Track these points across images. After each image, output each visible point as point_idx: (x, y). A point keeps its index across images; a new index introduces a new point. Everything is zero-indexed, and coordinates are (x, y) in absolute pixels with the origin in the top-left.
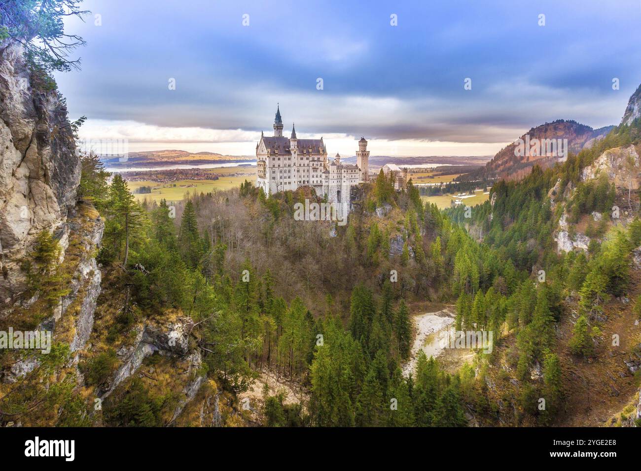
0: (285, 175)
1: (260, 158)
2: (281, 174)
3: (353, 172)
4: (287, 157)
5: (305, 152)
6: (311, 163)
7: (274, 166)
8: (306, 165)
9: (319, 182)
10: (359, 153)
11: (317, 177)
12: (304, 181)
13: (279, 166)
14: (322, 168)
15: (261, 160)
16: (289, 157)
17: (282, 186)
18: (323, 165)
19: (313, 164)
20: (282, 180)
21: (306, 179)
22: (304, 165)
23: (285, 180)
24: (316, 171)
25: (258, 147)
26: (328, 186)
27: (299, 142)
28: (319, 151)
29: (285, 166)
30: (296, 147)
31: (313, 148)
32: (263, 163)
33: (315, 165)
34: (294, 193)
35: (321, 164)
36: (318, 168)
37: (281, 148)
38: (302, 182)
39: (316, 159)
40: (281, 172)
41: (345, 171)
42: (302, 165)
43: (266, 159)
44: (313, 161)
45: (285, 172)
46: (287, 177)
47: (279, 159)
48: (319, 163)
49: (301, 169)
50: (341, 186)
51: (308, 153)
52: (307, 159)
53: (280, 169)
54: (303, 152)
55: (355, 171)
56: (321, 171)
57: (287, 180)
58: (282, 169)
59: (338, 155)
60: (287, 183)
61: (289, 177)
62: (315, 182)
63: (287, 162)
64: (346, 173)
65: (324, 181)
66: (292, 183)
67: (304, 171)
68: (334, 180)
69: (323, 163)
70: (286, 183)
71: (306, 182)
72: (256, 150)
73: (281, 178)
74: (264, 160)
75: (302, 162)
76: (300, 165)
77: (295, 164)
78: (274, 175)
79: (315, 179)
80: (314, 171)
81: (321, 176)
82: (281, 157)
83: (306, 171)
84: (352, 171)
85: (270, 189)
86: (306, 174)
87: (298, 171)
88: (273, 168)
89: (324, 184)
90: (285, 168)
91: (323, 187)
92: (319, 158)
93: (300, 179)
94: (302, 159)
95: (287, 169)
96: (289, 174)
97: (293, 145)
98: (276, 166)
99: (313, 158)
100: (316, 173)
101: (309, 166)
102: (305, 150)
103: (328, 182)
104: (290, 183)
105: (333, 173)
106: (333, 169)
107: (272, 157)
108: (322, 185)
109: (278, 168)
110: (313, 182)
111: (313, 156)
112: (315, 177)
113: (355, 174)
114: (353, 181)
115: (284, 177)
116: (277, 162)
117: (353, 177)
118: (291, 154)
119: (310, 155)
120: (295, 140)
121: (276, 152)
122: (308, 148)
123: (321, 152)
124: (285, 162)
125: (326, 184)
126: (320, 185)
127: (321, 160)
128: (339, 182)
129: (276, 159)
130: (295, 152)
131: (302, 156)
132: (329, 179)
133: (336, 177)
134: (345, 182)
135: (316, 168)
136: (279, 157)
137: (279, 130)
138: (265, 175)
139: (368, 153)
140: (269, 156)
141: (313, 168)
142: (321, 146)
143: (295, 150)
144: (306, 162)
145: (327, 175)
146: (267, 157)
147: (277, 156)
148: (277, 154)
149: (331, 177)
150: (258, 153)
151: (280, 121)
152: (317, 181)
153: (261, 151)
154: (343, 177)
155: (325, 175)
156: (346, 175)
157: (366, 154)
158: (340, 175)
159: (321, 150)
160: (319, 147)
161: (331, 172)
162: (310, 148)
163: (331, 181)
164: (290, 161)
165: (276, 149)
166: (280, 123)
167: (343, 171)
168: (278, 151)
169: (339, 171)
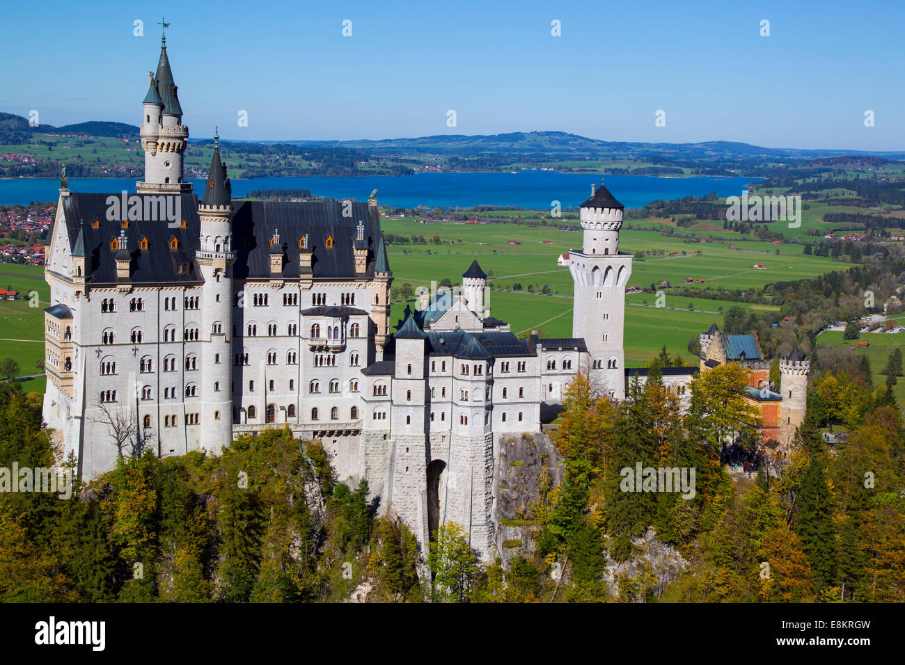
0: (170, 379)
1: (58, 293)
2: (150, 379)
3: (513, 372)
4: (177, 293)
5: (276, 268)
6: (309, 322)
7: (108, 339)
8: (282, 330)
9: (344, 417)
10: (581, 261)
11: (333, 388)
12: (270, 409)
13: (136, 338)
15: (62, 300)
18: (364, 331)
19: (315, 331)
20: (147, 408)
21: (283, 398)
22: (272, 330)
23: (169, 407)
24: (331, 362)
26: (386, 436)
28: (350, 264)
29: (167, 336)
32: (61, 324)
33: (323, 334)
35: (355, 330)
36: (338, 349)
38: (260, 413)
39: (333, 301)
40: (146, 366)
41: (465, 370)
44: (320, 308)
45: (168, 365)
46: (180, 392)
47: (136, 306)
48: (347, 323)
49: (258, 349)
50: (450, 437)
51: (291, 273)
52: (289, 300)
53: (143, 350)
54: (266, 266)
55: (521, 367)
56: (354, 360)
57: (181, 407)
58: (151, 350)
60: (180, 420)
61: (191, 392)
62: (325, 416)
63: (182, 319)
64: (471, 376)
65: (365, 412)
67: (272, 359)
68: (410, 412)
69: (364, 324)
70: (170, 421)
71: (281, 415)
73: (146, 394)
74: (69, 304)
75: (262, 317)
76: (253, 331)
77: (218, 328)
78: (107, 383)
79: (324, 402)
80: (318, 362)
81: (354, 387)
82: (148, 295)
83: (282, 358)
86: (282, 372)
87: (242, 359)
88: (107, 350)
89: (371, 425)
90: (166, 349)
92: (348, 299)
93: (249, 399)
94: (261, 301)
95: (174, 351)
96: (190, 376)
98: (122, 336)
99: (319, 299)
100: (331, 370)
101: (297, 334)
102: (277, 258)
103: (387, 415)
104: (194, 417)
105: (409, 377)
106: (406, 358)
107: (99, 295)
108: (357, 427)
109: (133, 347)
110: (315, 413)
111: (320, 288)
112: (324, 387)
113: (522, 383)
114: (512, 413)
115: (162, 392)
116: (122, 322)
117: (513, 395)
118: (202, 282)
119: (301, 281)
120: (220, 215)
121: (122, 273)
122: (296, 247)
123: (361, 268)
124: (169, 317)
125: (378, 425)
126: (348, 431)
127: (357, 307)
128: (438, 416)
129: (123, 303)
130: (220, 270)
131: (262, 289)
132: (392, 402)
133: (420, 396)
134: (464, 420)
135: (328, 348)
136: (137, 294)
137: (162, 155)
138: (67, 382)
139: (622, 262)
140: (84, 290)
141: (315, 348)
142: (361, 236)
143: (217, 263)
144: (285, 316)
145: (383, 381)
146: (76, 296)
147: (127, 291)
148: (124, 280)
149: (398, 397)
150: (52, 268)
151: (170, 108)
152: (334, 409)
153: (61, 260)
154: (457, 397)
155: (370, 383)
156: (469, 388)
157: (610, 268)
158: (446, 383)
159: (360, 256)
160: (351, 244)
161: (401, 370)
162: (305, 245)
163: (398, 416)
164: (194, 315)
165: (121, 258)
166: (167, 121)
167: (458, 364)
168: (131, 269)
169: (438, 366)
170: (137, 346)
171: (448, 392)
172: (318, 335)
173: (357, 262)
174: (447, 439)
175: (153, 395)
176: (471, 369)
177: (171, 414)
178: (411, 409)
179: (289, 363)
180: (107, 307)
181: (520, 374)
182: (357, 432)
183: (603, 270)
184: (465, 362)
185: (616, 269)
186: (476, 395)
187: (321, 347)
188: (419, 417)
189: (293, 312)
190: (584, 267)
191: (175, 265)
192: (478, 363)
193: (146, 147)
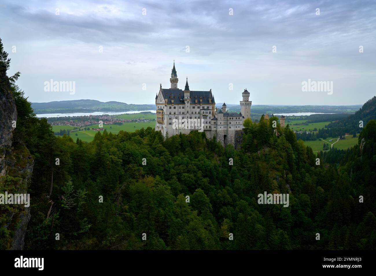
1: (158, 107)
3: (238, 119)
4: (181, 106)
5: (196, 102)
6: (202, 111)
7: (170, 113)
8: (197, 113)
9: (208, 127)
10: (243, 103)
11: (207, 123)
13: (175, 113)
14: (211, 115)
15: (160, 108)
16: (183, 106)
17: (177, 130)
18: (211, 113)
19: (204, 112)
22: (196, 113)
24: (206, 118)
25: (157, 97)
26: (216, 131)
27: (192, 93)
28: (208, 101)
29: (180, 113)
30: (189, 98)
31: (203, 98)
32: (161, 111)
33: (205, 113)
35: (210, 112)
36: (207, 116)
37: (177, 98)
39: (206, 108)
41: (230, 119)
42: (194, 113)
43: (164, 107)
44: (204, 109)
47: (175, 108)
48: (208, 111)
49: (193, 116)
50: (227, 131)
51: (199, 103)
52: (198, 108)
54: (195, 102)
55: (239, 118)
58: (177, 116)
59: (224, 105)
62: (205, 128)
63: (182, 110)
64: (231, 120)
65: (213, 127)
67: (196, 118)
68: (221, 126)
72: (155, 100)
74: (162, 108)
75: (194, 110)
76: (192, 113)
77: (188, 112)
78: (170, 121)
79: (205, 125)
80: (204, 118)
81: (210, 123)
82: (176, 106)
84: (236, 118)
85: (167, 133)
87: (191, 118)
88: (170, 115)
89: (213, 129)
91: (212, 132)
92: (208, 107)
94: (194, 108)
95: (182, 116)
97: (187, 96)
98: (173, 113)
99: (203, 107)
100: (206, 120)
101: (200, 114)
102: (196, 100)
103: (216, 127)
105: (221, 120)
106: (220, 117)
107: (169, 106)
111: (203, 106)
112: (205, 123)
113: (239, 121)
114: (238, 126)
116: (173, 111)
117: (238, 123)
118: (185, 104)
119: (201, 104)
120: (188, 92)
121: (172, 102)
122: (199, 98)
123: (210, 102)
124: (180, 110)
125: (215, 129)
126: (209, 130)
127: (210, 109)
128: (225, 127)
129: (173, 107)
130: (188, 102)
131: (194, 106)
132: (217, 125)
133: (222, 123)
134: (230, 128)
135: (206, 116)
136: (175, 106)
137: (174, 83)
138: (163, 122)
139: (250, 102)
140: (167, 105)
141: (203, 115)
142: (210, 96)
143: (188, 100)
144: (198, 110)
145: (215, 121)
146: (165, 106)
147: (173, 105)
148: (173, 103)
149: (219, 123)
150: (157, 103)
151: (176, 75)
152: (207, 126)
153: (160, 101)
154: (229, 124)
155: (213, 121)
156: (231, 122)
157: (248, 104)
158: (226, 121)
159: (210, 100)
160: (208, 98)
161: (219, 119)
162: (201, 98)
163: (219, 127)
164: (184, 110)
165: (172, 99)
166: (175, 77)
167: (229, 118)
168: (174, 101)
169: (225, 118)
170: (175, 115)
171: (227, 123)
176: (231, 118)
180: (170, 108)
182: (211, 130)
183: (247, 104)
184: (230, 117)
185: (249, 104)
186: (232, 123)
187: (205, 115)
188: (222, 127)
189: (199, 110)
190: (244, 104)
191: (180, 101)
192: (233, 117)
193: (171, 82)
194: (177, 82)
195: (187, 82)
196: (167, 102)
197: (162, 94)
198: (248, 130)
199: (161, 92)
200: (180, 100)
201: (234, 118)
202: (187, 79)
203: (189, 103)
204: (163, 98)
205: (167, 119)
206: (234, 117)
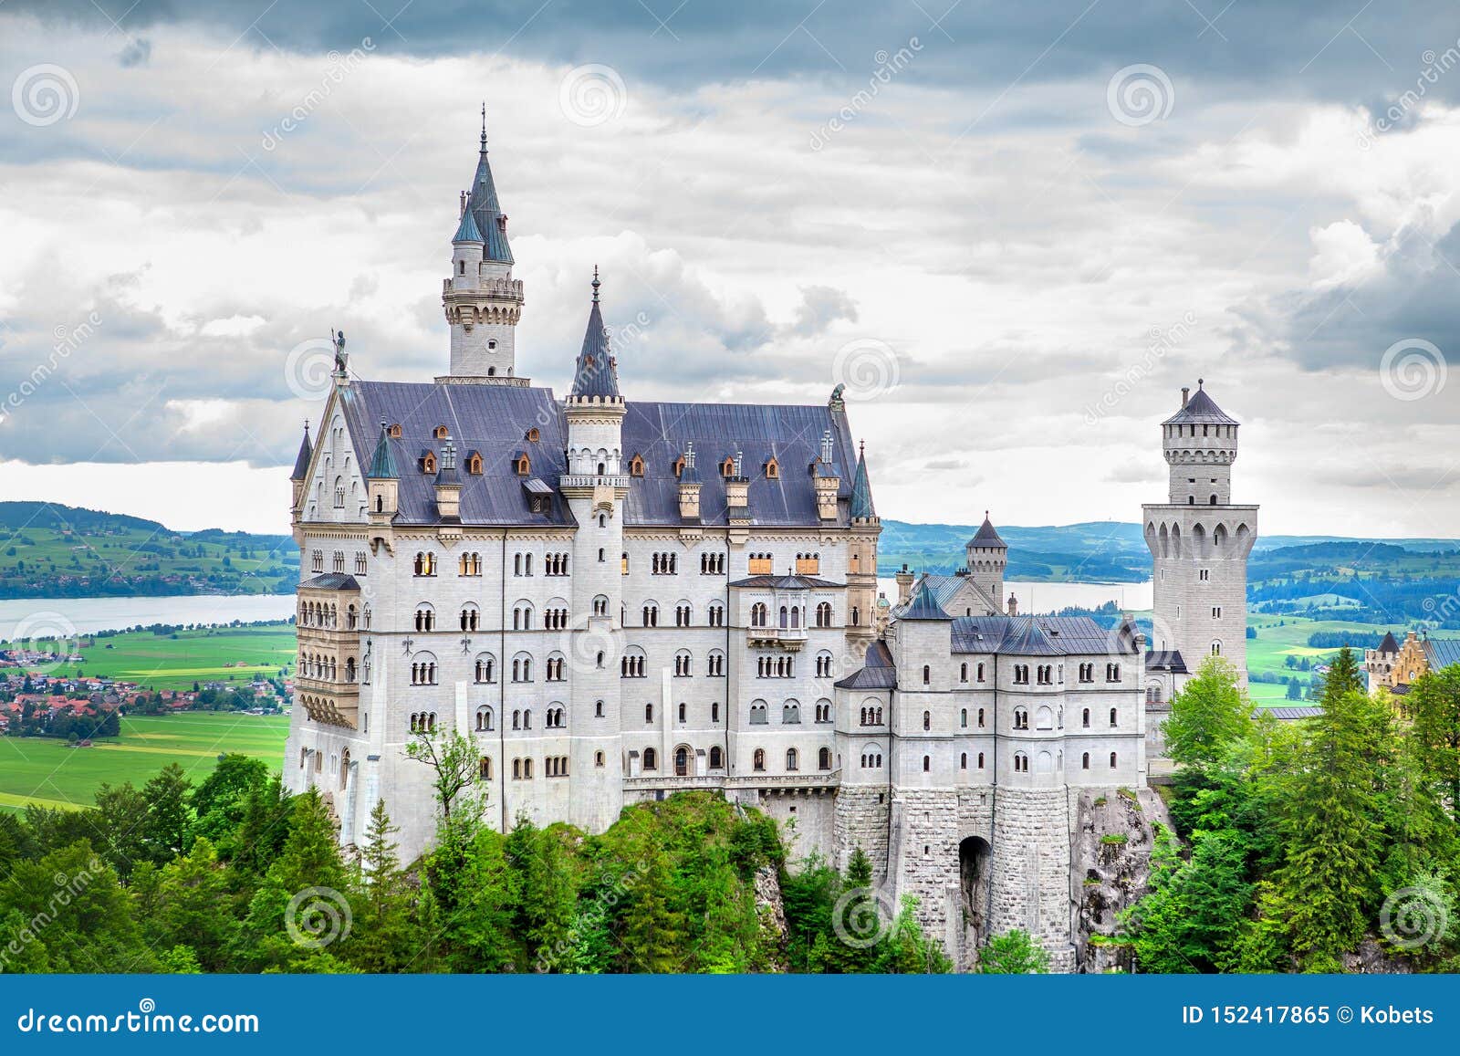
0: (520, 696)
1: (318, 559)
2: (489, 693)
3: (1099, 680)
4: (539, 547)
5: (690, 509)
6: (748, 599)
7: (424, 622)
8: (700, 617)
9: (808, 764)
10: (1169, 519)
11: (791, 715)
12: (682, 753)
13: (469, 621)
14: (833, 642)
15: (328, 568)
16: (557, 545)
17: (493, 787)
18: (840, 617)
19: (759, 613)
20: (487, 745)
21: (701, 736)
22: (683, 616)
23: (519, 744)
24: (785, 669)
25: (306, 458)
26: (885, 797)
27: (640, 422)
28: (810, 504)
29: (521, 619)
30: (613, 467)
31: (758, 473)
32: (339, 601)
33: (772, 620)
34: (592, 850)
35: (824, 615)
36: (795, 647)
37: (493, 468)
38: (666, 760)
39: (782, 566)
40: (483, 672)
41: (1021, 674)
42: (667, 617)
43: (361, 560)
44: (765, 581)
45: (521, 671)
46: (538, 719)
47: (471, 563)
48: (810, 602)
49: (660, 649)
50: (994, 796)
51: (720, 515)
52: (712, 565)
53: (479, 643)
54: (675, 505)
55: (1112, 673)
56: (823, 666)
57: (540, 744)
58: (492, 644)
59: (986, 537)
60: (538, 768)
61: (554, 719)
62: (776, 764)
63: (541, 592)
64: (1034, 684)
65: (850, 754)
66: (582, 764)
67: (682, 667)
68: (930, 749)
69: (840, 604)
70: (522, 768)
71: (701, 765)
72: (290, 486)
73: (483, 719)
74: (349, 569)
75: (667, 593)
76: (650, 617)
77: (600, 606)
78: (422, 698)
79: (775, 740)
80: (764, 668)
81: (822, 714)
82: (488, 549)
84: (1085, 673)
85: (378, 813)
86: (699, 688)
87: (633, 667)
88: (421, 642)
89: (857, 778)
90: (515, 644)
91: (842, 803)
92: (808, 561)
93: (646, 737)
94: (664, 564)
95: (539, 647)
96: (556, 693)
97: (590, 449)
98: (447, 619)
99: (760, 561)
100: (785, 683)
101: (724, 624)
102: (691, 491)
103: (885, 760)
104: (560, 763)
105: (926, 688)
106: (920, 656)
107: (408, 548)
108: (831, 783)
109: (461, 637)
110: (759, 760)
111: (762, 544)
112: (775, 714)
113: (1113, 701)
114: (1100, 753)
115: (509, 718)
116: (448, 593)
117: (1100, 723)
118: (575, 525)
119: (731, 532)
120: (606, 413)
121: (446, 510)
122: (717, 474)
123: (829, 510)
124: (520, 588)
125: (872, 778)
126: (817, 790)
127: (824, 577)
128: (972, 760)
129: (448, 560)
130: (606, 506)
131: (666, 545)
132: (891, 735)
133: (945, 722)
134: (1022, 763)
135: (781, 644)
136: (472, 545)
137: (484, 331)
138: (348, 702)
139: (1241, 517)
140: (388, 536)
141: (758, 643)
142: (827, 456)
143: (602, 494)
144: (704, 592)
145: (876, 700)
146: (369, 552)
147: (455, 540)
148: (452, 521)
149: (908, 723)
150: (305, 518)
151: (495, 251)
152: (792, 753)
153: (330, 498)
154: (1007, 726)
155: (855, 702)
156: (1031, 706)
157: (1221, 528)
158: (985, 702)
159: (828, 491)
160: (811, 469)
161: (909, 676)
162: (737, 471)
163: (908, 757)
164: (559, 585)
165: (441, 480)
166: (494, 271)
167: (1008, 666)
168: (463, 505)
169: (972, 671)
170: (469, 637)
171: (988, 717)
172: (763, 623)
173: (823, 500)
174: (989, 800)
175: (495, 722)
176: (1033, 673)
177: (523, 757)
178: (931, 745)
179: (711, 675)
180: (425, 565)
181: (1110, 686)
182: (832, 791)
183: (1210, 532)
184: (1021, 662)
185: (1231, 532)
186: (1041, 718)
187: (770, 642)
188: (945, 757)
189: (716, 585)
190: (1176, 527)
191: (529, 498)
192: (1045, 663)
193: (454, 316)
194: (513, 318)
195: (596, 313)
196: (391, 504)
197: (346, 432)
198: (1203, 794)
199: (338, 409)
200: (525, 491)
201: (1064, 672)
202: (596, 285)
203: (616, 523)
204: (355, 468)
205: (392, 676)
206: (1055, 664)
